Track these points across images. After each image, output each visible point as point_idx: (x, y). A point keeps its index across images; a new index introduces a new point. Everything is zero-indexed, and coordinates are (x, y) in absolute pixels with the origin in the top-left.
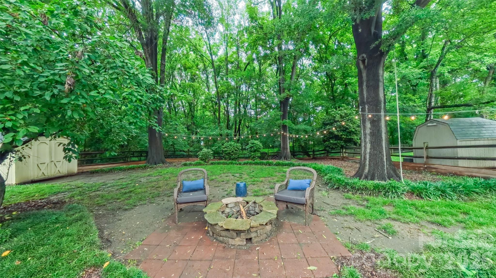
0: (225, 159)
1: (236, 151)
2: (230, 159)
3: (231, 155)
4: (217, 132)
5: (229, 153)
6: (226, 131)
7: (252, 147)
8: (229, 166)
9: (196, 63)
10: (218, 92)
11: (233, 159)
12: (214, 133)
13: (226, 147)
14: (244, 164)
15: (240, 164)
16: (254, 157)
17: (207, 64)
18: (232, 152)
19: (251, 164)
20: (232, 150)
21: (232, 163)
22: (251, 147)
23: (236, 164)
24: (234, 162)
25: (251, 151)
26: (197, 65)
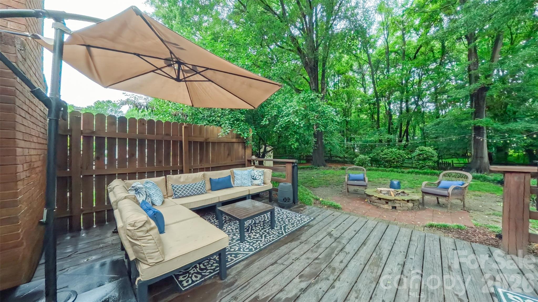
0: (385, 167)
1: (398, 158)
2: (390, 167)
3: (392, 162)
4: (375, 137)
5: (390, 161)
6: (387, 136)
7: (421, 154)
8: (389, 173)
9: (350, 64)
10: (376, 92)
11: (394, 167)
12: (372, 139)
13: (385, 154)
14: (409, 173)
15: (403, 172)
16: (423, 167)
17: (362, 62)
18: (394, 159)
19: (417, 173)
20: (394, 157)
21: (392, 171)
22: (419, 155)
23: (397, 172)
24: (395, 170)
25: (420, 160)
26: (351, 66)
